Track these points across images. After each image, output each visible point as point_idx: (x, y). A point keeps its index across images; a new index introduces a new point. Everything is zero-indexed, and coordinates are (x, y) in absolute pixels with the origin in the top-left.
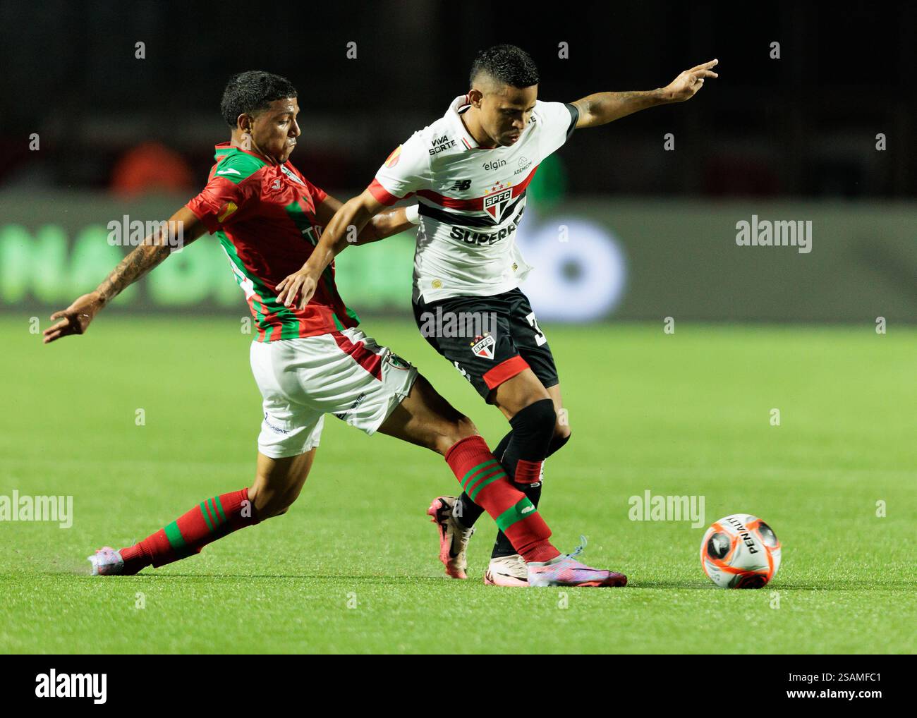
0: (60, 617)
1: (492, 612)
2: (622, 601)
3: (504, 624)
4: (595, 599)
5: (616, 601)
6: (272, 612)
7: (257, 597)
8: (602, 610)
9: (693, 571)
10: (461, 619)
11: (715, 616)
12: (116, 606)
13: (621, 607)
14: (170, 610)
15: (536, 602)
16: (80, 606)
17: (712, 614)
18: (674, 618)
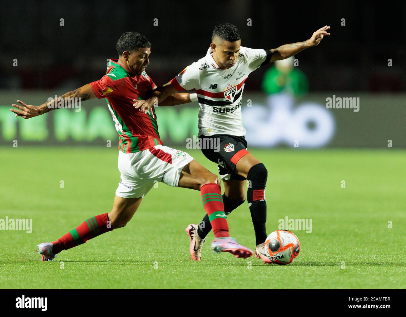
0: (84, 281)
1: (277, 277)
2: (335, 272)
3: (282, 283)
4: (323, 271)
5: (333, 272)
6: (179, 278)
7: (172, 271)
8: (326, 276)
9: (367, 259)
10: (263, 281)
11: (376, 279)
12: (109, 276)
13: (335, 275)
14: (133, 277)
15: (297, 273)
16: (93, 276)
17: (375, 278)
18: (358, 280)
